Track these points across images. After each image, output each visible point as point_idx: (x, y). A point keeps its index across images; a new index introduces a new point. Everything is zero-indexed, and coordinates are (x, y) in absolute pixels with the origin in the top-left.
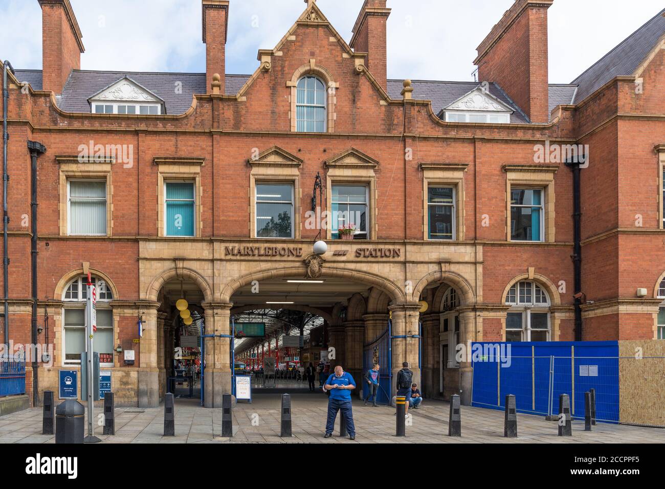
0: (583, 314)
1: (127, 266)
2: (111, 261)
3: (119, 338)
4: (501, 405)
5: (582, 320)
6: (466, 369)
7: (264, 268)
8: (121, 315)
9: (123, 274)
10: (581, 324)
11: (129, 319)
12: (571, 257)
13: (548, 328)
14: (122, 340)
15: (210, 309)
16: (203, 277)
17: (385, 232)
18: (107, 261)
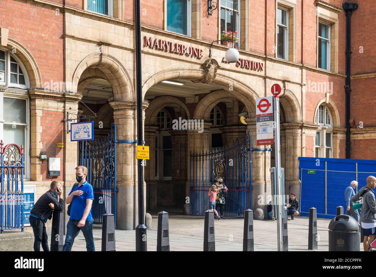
0: (352, 136)
1: (51, 43)
2: (33, 33)
3: (42, 141)
4: (327, 214)
5: (351, 141)
6: (295, 182)
7: (174, 67)
8: (45, 109)
9: (46, 52)
10: (350, 145)
11: (54, 116)
12: (344, 87)
13: (331, 146)
14: (45, 143)
15: (131, 109)
16: (125, 70)
17: (253, 45)
18: (29, 32)
